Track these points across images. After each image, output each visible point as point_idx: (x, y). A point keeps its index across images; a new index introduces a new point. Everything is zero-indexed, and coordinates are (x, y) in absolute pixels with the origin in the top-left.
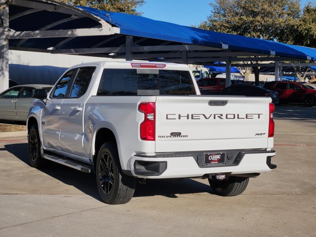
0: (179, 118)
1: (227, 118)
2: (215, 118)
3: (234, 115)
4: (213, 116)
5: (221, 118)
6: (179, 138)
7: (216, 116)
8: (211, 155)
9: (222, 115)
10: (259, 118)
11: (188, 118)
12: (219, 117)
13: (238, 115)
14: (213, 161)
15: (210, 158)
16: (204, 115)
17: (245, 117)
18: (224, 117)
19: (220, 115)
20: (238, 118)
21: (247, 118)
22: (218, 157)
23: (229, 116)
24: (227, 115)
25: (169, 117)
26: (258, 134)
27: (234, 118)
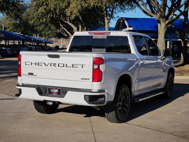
0: (31, 65)
1: (59, 66)
2: (51, 66)
3: (64, 64)
4: (50, 64)
5: (55, 66)
6: (32, 76)
7: (52, 64)
8: (52, 89)
9: (55, 64)
10: (82, 67)
11: (36, 65)
12: (54, 65)
13: (66, 65)
14: (54, 93)
15: (52, 91)
16: (45, 63)
17: (72, 66)
18: (57, 65)
19: (54, 64)
20: (66, 66)
21: (73, 67)
22: (57, 91)
23: (60, 65)
24: (59, 64)
25: (26, 63)
26: (83, 79)
27: (64, 66)
